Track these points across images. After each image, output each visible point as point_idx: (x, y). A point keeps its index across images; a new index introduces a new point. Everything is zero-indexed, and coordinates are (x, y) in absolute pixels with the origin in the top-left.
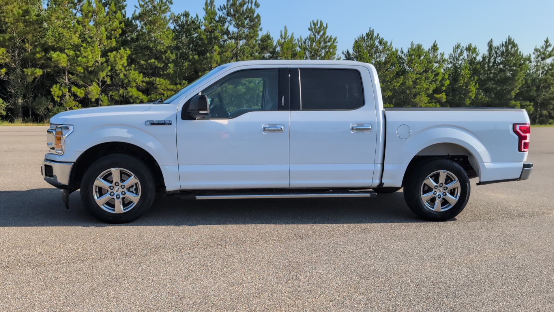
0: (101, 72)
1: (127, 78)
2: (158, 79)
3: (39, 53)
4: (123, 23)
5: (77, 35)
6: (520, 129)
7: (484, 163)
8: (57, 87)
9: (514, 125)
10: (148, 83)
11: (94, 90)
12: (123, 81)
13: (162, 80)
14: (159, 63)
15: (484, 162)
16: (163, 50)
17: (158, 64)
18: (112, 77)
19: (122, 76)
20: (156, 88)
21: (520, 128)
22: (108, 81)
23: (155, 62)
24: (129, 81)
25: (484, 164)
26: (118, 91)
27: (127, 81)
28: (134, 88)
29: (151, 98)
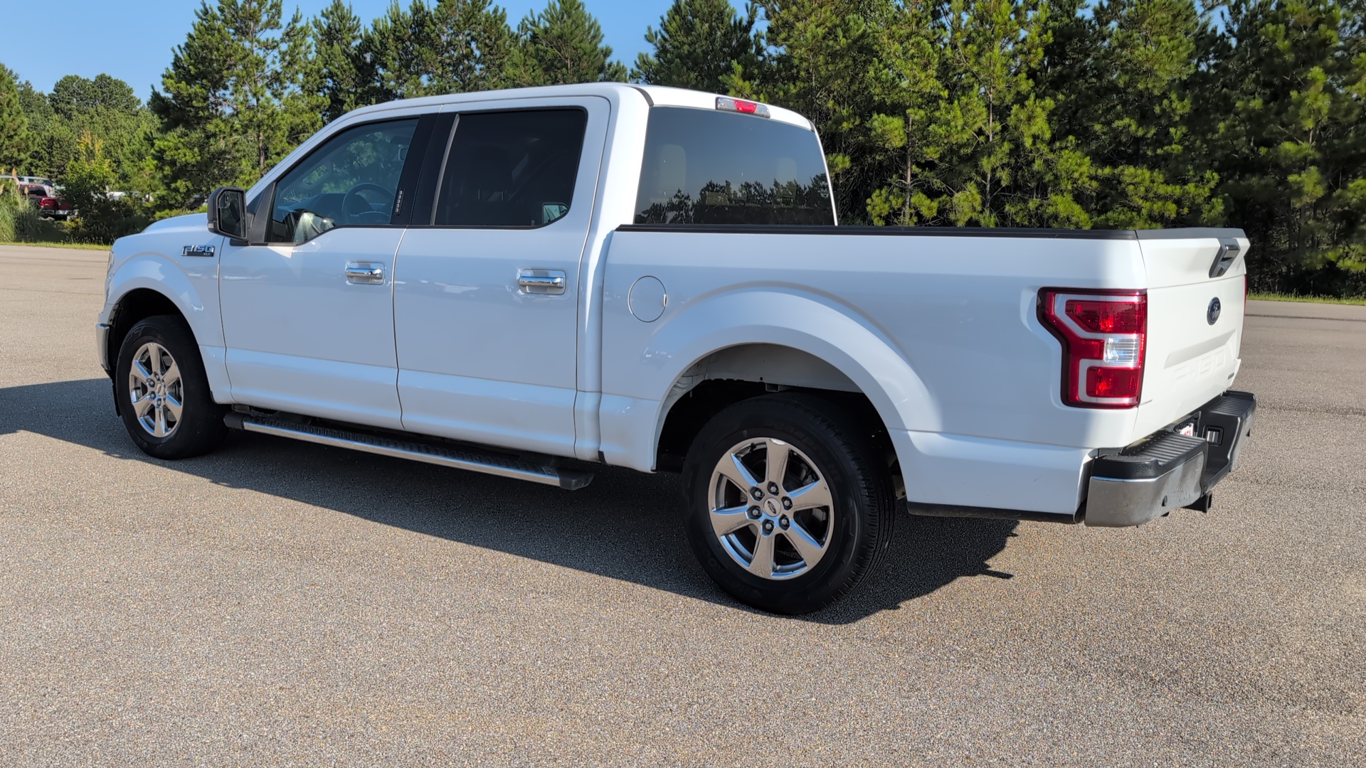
0: (985, 157)
1: (1051, 170)
2: (1131, 170)
3: (847, 119)
4: (1050, 32)
5: (932, 72)
6: (1069, 311)
7: (910, 433)
8: (881, 195)
9: (1046, 294)
10: (1105, 182)
11: (967, 201)
12: (1042, 178)
13: (1144, 173)
14: (1140, 129)
15: (908, 427)
16: (1156, 92)
17: (1137, 131)
18: (1016, 169)
19: (1038, 165)
20: (1124, 194)
21: (1071, 308)
22: (1005, 177)
23: (1130, 126)
24: (1056, 177)
25: (908, 437)
26: (1026, 202)
27: (1052, 178)
28: (1065, 194)
29: (1107, 220)
